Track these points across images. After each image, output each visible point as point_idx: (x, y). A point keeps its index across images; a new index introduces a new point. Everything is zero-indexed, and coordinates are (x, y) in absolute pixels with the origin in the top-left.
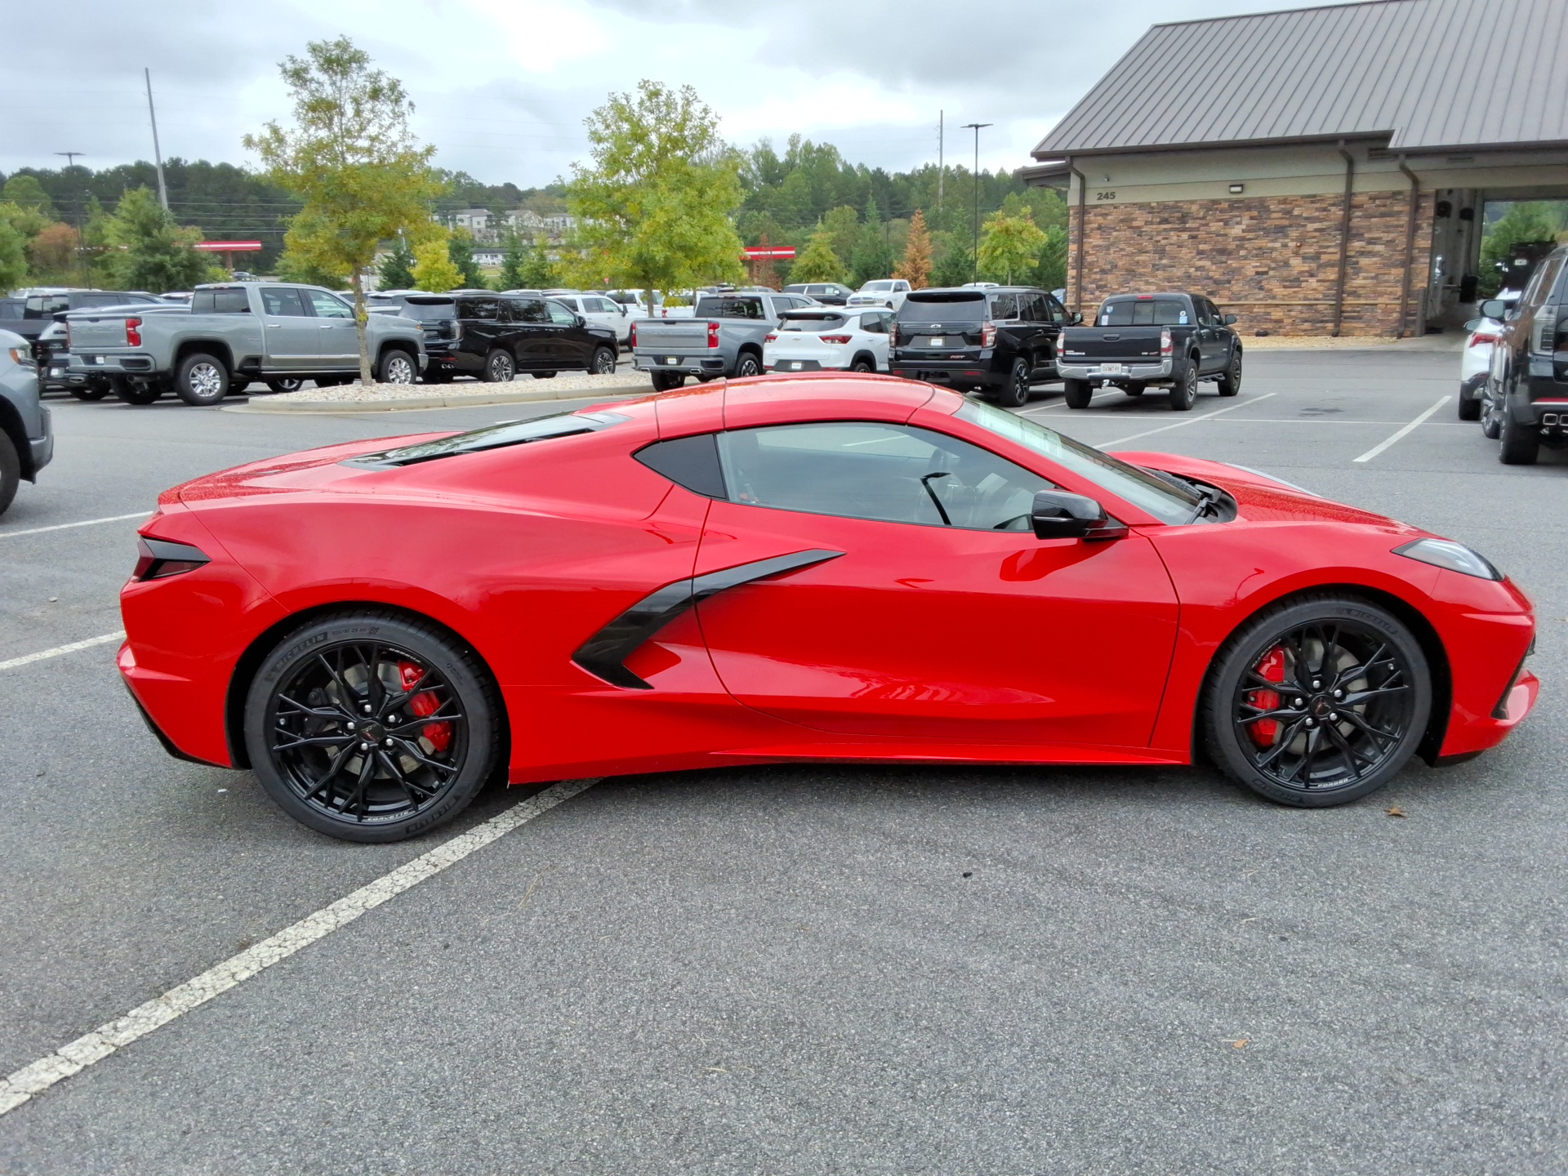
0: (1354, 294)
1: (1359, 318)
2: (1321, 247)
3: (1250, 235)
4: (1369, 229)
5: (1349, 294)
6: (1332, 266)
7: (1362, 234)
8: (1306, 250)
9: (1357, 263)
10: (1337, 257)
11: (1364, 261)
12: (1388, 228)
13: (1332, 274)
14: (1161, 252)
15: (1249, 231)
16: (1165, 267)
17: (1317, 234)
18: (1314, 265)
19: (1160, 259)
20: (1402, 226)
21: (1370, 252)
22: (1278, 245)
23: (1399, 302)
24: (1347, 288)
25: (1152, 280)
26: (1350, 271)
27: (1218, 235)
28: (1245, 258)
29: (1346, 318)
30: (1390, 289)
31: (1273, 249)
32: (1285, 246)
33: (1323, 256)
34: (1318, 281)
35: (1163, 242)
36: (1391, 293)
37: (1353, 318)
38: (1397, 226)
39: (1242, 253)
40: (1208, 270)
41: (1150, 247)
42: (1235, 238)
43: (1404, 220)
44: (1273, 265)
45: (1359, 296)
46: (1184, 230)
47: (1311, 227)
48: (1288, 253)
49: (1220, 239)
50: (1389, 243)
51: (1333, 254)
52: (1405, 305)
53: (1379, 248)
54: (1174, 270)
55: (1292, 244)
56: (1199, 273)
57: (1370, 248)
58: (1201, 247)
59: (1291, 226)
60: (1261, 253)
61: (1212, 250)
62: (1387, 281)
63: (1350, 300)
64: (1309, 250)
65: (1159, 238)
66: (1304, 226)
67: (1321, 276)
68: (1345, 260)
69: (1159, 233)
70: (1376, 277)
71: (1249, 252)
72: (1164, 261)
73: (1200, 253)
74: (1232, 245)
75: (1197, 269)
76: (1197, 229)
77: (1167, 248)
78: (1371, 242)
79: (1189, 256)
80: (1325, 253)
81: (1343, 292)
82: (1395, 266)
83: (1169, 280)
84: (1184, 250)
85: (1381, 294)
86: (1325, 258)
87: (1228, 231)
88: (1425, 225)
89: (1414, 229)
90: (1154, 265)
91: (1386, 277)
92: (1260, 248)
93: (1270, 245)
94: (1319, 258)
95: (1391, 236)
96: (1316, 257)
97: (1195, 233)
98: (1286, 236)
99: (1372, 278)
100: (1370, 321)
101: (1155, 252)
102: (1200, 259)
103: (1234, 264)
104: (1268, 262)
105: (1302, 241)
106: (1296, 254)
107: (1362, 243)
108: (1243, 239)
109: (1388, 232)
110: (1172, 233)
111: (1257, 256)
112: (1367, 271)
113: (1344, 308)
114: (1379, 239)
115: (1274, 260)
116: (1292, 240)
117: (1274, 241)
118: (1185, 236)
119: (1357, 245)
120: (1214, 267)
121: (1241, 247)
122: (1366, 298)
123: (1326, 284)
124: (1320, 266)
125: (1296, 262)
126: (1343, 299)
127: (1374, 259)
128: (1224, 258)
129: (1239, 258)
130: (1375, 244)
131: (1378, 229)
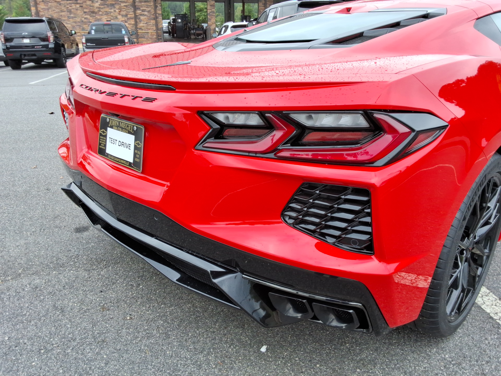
0: (140, 29)
1: (144, 37)
2: (127, 12)
3: (102, 7)
4: (142, 7)
5: (139, 29)
6: (132, 19)
7: (140, 8)
8: (122, 13)
9: (140, 18)
10: (133, 16)
11: (142, 18)
12: (148, 6)
13: (132, 22)
14: (70, 12)
15: (102, 5)
16: (73, 18)
17: (125, 7)
18: (126, 18)
19: (70, 14)
20: (152, 6)
21: (143, 14)
22: (112, 11)
23: (155, 32)
24: (138, 27)
25: (68, 22)
26: (138, 21)
27: (91, 6)
28: (102, 15)
29: (139, 37)
30: (152, 27)
31: (111, 12)
32: (115, 11)
33: (128, 15)
34: (128, 24)
35: (70, 8)
36: (152, 29)
37: (142, 37)
38: (150, 6)
39: (100, 13)
40: (89, 19)
41: (65, 10)
42: (97, 8)
43: (152, 4)
44: (112, 18)
45: (142, 30)
46: (78, 3)
47: (123, 5)
48: (116, 14)
49: (91, 7)
50: (149, 11)
51: (131, 15)
52: (157, 33)
53: (146, 13)
54: (76, 19)
55: (117, 11)
56: (86, 20)
57: (143, 13)
58: (85, 10)
59: (115, 4)
60: (107, 13)
61: (89, 12)
62: (150, 25)
63: (140, 31)
64: (124, 13)
65: (68, 6)
66: (120, 4)
67: (129, 22)
68: (136, 17)
69: (68, 4)
70: (146, 23)
71: (103, 13)
72: (72, 15)
73: (85, 12)
74: (96, 10)
75: (85, 18)
76: (82, 3)
77: (72, 10)
78: (143, 11)
79: (81, 14)
80: (129, 14)
81: (137, 28)
82: (152, 20)
83: (75, 22)
84: (79, 12)
85: (149, 29)
86: (129, 16)
87: (94, 5)
88: (159, 6)
89: (156, 7)
90: (68, 17)
91: (150, 23)
92: (106, 12)
93: (110, 10)
94: (127, 16)
95: (149, 9)
96: (126, 15)
97: (82, 5)
98: (115, 8)
99: (145, 24)
100: (147, 38)
101: (68, 12)
102: (85, 15)
103: (98, 17)
104: (110, 17)
105: (120, 10)
106: (119, 14)
107: (141, 11)
108: (99, 8)
109: (148, 8)
110: (73, 5)
111: (106, 14)
112: (143, 21)
113: (139, 34)
114: (145, 10)
115: (112, 16)
116: (117, 9)
117: (111, 9)
118: (78, 6)
119: (138, 12)
120: (91, 18)
121: (99, 11)
122: (145, 30)
123: (131, 25)
124: (128, 19)
125: (119, 17)
126: (138, 31)
127: (145, 17)
128: (94, 15)
129: (99, 15)
130: (144, 11)
131: (144, 7)
